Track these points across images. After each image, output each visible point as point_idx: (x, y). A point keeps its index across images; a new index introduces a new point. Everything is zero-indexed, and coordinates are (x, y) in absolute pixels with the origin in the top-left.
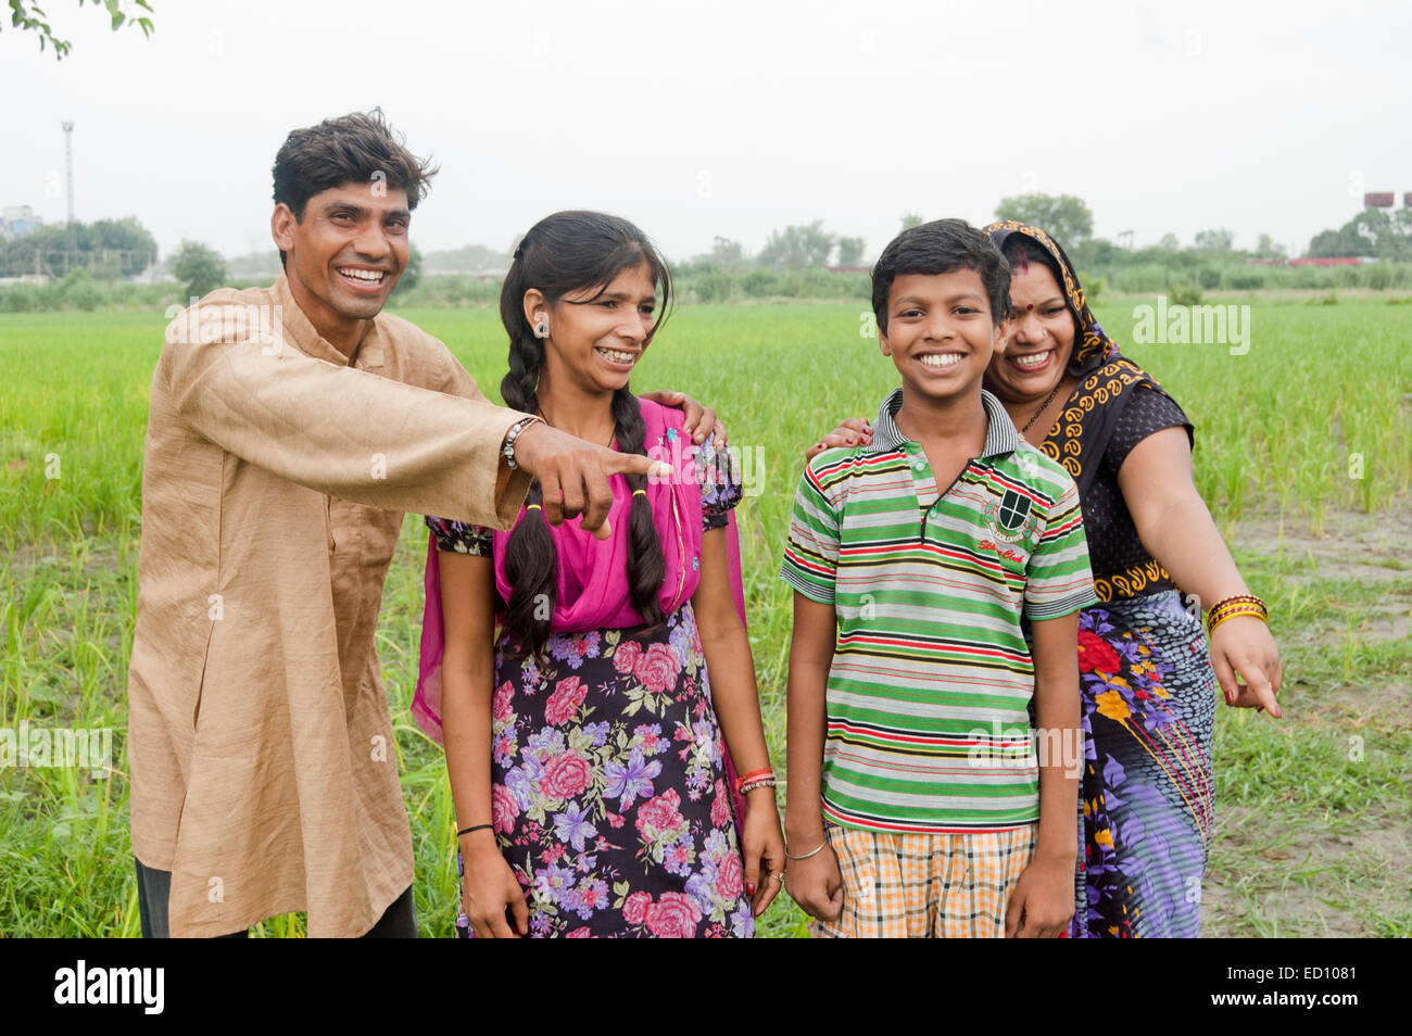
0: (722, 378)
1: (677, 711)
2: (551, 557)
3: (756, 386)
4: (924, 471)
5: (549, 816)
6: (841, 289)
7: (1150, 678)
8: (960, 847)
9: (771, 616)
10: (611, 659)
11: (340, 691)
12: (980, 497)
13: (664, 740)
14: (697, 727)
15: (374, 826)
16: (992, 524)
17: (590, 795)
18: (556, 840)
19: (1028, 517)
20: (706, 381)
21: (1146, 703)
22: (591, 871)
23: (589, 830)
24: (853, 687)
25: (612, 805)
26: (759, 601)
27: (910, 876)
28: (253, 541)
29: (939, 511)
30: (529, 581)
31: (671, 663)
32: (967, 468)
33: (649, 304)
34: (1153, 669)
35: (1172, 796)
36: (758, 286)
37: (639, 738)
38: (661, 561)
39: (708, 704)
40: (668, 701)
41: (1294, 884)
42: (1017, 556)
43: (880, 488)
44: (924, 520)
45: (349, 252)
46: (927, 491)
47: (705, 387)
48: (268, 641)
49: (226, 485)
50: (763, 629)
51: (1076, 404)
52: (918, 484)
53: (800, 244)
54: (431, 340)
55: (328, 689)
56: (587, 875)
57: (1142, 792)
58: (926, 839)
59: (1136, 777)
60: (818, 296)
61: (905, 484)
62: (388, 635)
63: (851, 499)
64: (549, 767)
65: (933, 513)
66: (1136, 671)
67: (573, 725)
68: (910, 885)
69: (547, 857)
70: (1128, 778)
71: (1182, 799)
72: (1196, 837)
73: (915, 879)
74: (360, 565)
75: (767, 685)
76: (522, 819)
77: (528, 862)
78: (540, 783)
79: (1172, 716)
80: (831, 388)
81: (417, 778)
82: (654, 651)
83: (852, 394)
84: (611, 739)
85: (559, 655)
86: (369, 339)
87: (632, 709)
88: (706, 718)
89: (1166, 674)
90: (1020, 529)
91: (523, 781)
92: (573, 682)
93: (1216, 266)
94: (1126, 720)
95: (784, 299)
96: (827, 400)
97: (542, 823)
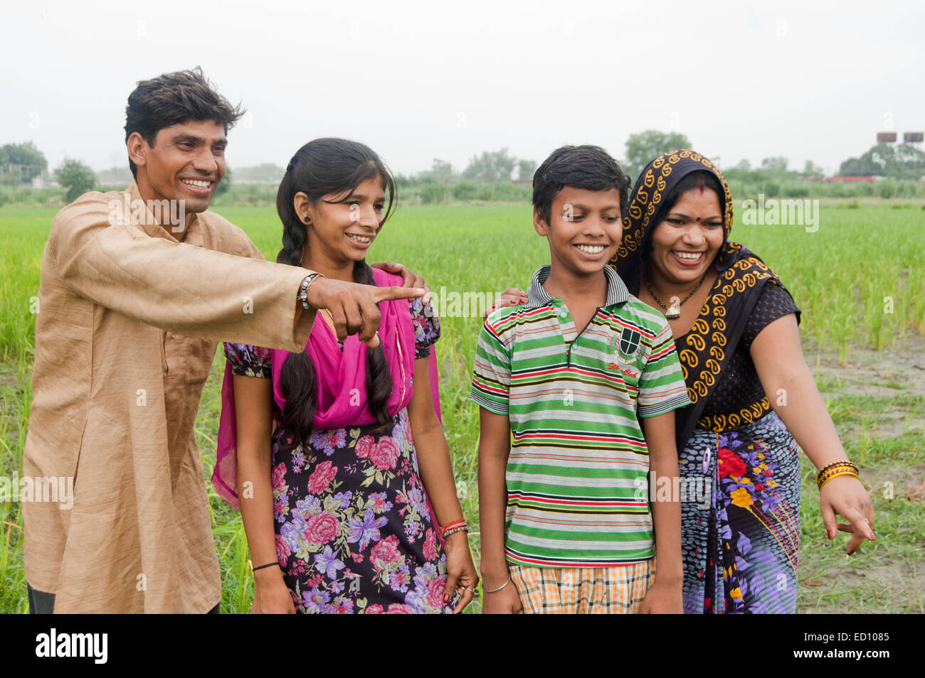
0: (437, 256)
1: (397, 483)
2: (312, 378)
3: (461, 261)
4: (567, 318)
5: (312, 555)
6: (521, 196)
7: (765, 475)
8: (600, 577)
9: (470, 418)
10: (353, 449)
11: (169, 470)
12: (606, 333)
13: (389, 502)
14: (410, 493)
15: (194, 562)
16: (616, 352)
17: (339, 542)
18: (317, 572)
19: (639, 346)
20: (426, 258)
21: (762, 492)
22: (342, 592)
23: (339, 565)
24: (524, 468)
25: (354, 547)
26: (461, 409)
27: (566, 598)
28: (113, 365)
29: (579, 344)
30: (297, 395)
31: (393, 450)
32: (596, 314)
33: (381, 203)
34: (766, 468)
35: (781, 556)
36: (463, 192)
37: (371, 502)
38: (390, 380)
39: (417, 477)
40: (392, 476)
41: (825, 603)
42: (633, 373)
43: (536, 331)
44: (569, 351)
45: (190, 168)
46: (569, 331)
47: (426, 262)
48: (123, 434)
49: (96, 327)
50: (463, 427)
51: (720, 291)
52: (563, 327)
53: (492, 165)
54: (234, 228)
55: (162, 468)
56: (339, 595)
57: (764, 555)
58: (578, 572)
59: (759, 545)
60: (504, 200)
61: (554, 327)
62: (205, 432)
63: (518, 340)
64: (311, 522)
65: (575, 346)
66: (757, 471)
67: (327, 494)
68: (566, 604)
69: (311, 583)
70: (753, 547)
71: (786, 556)
72: (794, 581)
73: (570, 600)
74: (185, 383)
75: (466, 466)
76: (293, 557)
77: (298, 587)
78: (305, 533)
79: (779, 499)
80: (512, 263)
81: (224, 530)
82: (383, 442)
83: (527, 267)
84: (353, 503)
85: (318, 446)
86: (193, 228)
87: (368, 482)
88: (416, 487)
89: (774, 470)
90: (635, 354)
91: (293, 531)
92: (327, 465)
93: (776, 181)
94: (751, 506)
95: (481, 202)
96: (510, 271)
97: (307, 560)
